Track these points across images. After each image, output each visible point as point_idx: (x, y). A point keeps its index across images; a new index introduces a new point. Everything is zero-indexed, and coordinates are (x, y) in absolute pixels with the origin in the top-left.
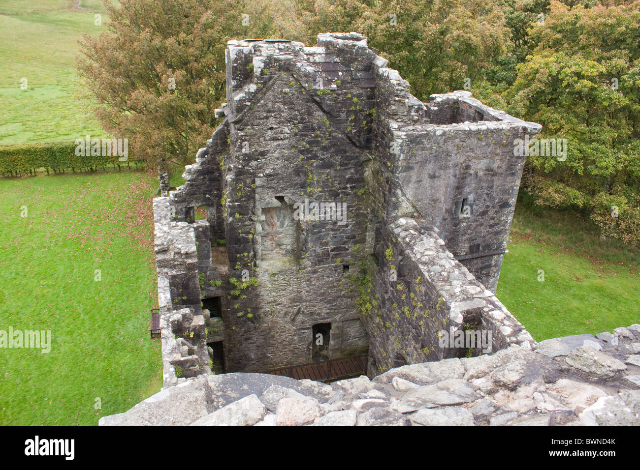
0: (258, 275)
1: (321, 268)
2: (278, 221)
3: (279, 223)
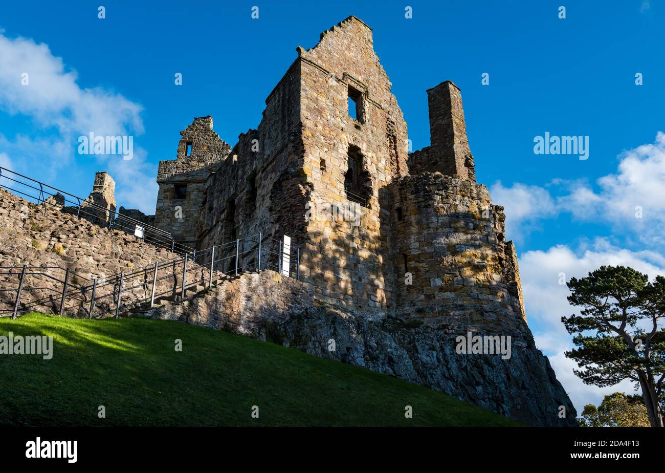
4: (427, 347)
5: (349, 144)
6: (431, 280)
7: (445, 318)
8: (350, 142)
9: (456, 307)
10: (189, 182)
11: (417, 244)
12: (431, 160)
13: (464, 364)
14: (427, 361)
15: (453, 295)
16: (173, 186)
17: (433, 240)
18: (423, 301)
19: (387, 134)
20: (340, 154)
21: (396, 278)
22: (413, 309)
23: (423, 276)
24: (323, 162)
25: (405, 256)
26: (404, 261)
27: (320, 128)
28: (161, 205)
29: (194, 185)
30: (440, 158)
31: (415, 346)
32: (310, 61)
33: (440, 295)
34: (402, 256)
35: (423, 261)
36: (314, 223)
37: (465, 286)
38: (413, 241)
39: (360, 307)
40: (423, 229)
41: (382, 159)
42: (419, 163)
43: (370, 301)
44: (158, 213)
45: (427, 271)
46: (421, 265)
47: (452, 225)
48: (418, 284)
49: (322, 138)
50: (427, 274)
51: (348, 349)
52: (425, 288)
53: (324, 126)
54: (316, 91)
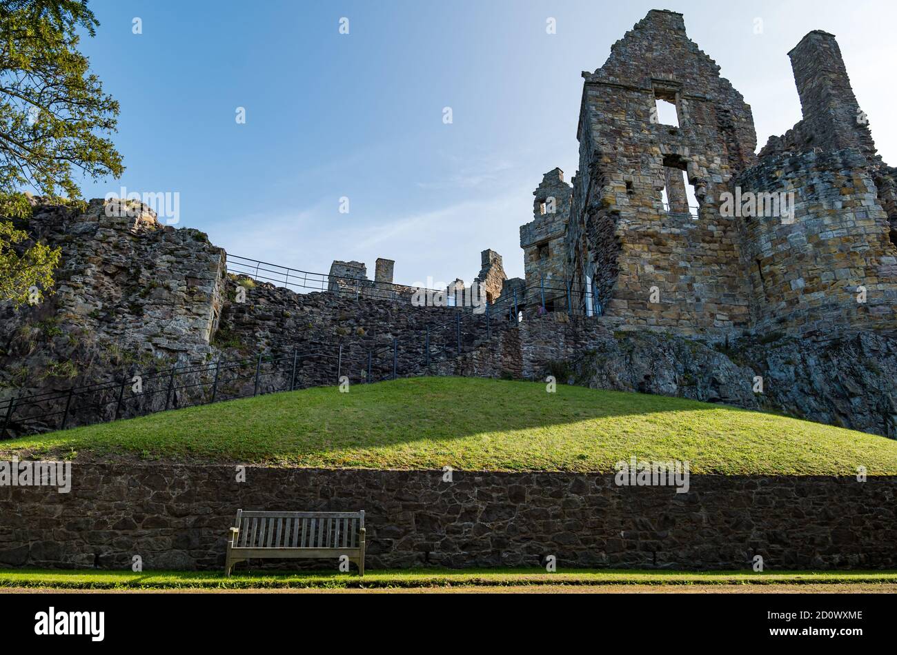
4: (781, 361)
5: (663, 155)
6: (791, 282)
7: (813, 323)
8: (665, 153)
9: (828, 308)
10: (549, 239)
11: (770, 244)
12: (806, 136)
13: (834, 374)
14: (780, 377)
15: (822, 294)
16: (536, 248)
17: (787, 235)
18: (785, 309)
19: (718, 127)
20: (653, 169)
21: (752, 289)
22: (774, 320)
23: (780, 280)
24: (629, 184)
25: (759, 262)
26: (758, 267)
27: (621, 149)
28: (528, 268)
29: (555, 241)
30: (816, 130)
31: (766, 363)
32: (598, 83)
33: (805, 298)
34: (754, 262)
35: (779, 263)
36: (626, 252)
37: (838, 281)
38: (763, 242)
39: (701, 330)
40: (773, 225)
41: (715, 158)
42: (793, 145)
43: (716, 321)
44: (528, 277)
45: (785, 273)
46: (777, 267)
47: (810, 211)
48: (776, 290)
49: (625, 159)
50: (786, 276)
51: (647, 377)
52: (785, 294)
53: (626, 146)
54: (611, 111)
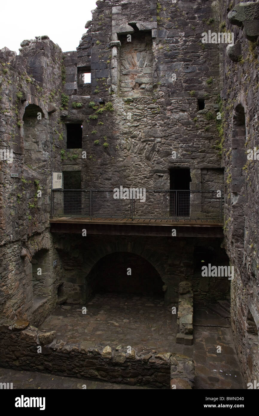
0: (113, 100)
1: (174, 99)
2: (138, 61)
3: (139, 62)
